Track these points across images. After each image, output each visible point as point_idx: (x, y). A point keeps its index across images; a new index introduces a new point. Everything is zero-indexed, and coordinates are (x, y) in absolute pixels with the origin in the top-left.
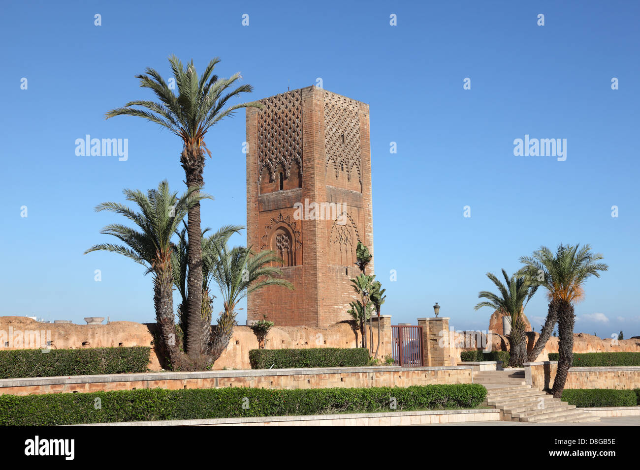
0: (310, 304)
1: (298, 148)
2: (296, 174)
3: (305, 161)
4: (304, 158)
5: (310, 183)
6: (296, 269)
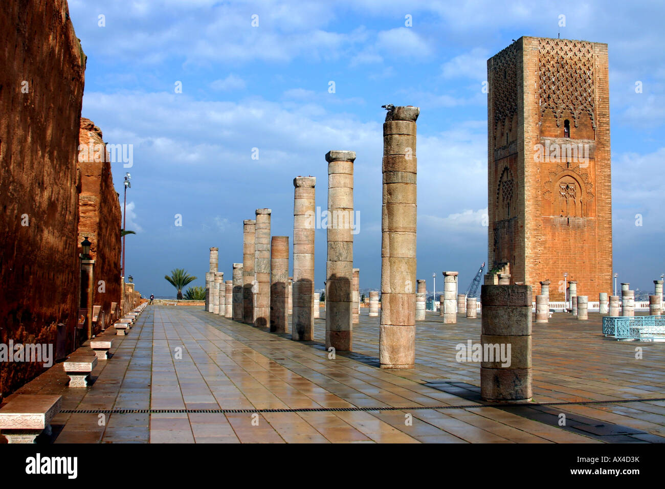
1: (589, 100)
2: (586, 126)
3: (599, 115)
4: (598, 112)
5: (605, 138)
6: (587, 221)
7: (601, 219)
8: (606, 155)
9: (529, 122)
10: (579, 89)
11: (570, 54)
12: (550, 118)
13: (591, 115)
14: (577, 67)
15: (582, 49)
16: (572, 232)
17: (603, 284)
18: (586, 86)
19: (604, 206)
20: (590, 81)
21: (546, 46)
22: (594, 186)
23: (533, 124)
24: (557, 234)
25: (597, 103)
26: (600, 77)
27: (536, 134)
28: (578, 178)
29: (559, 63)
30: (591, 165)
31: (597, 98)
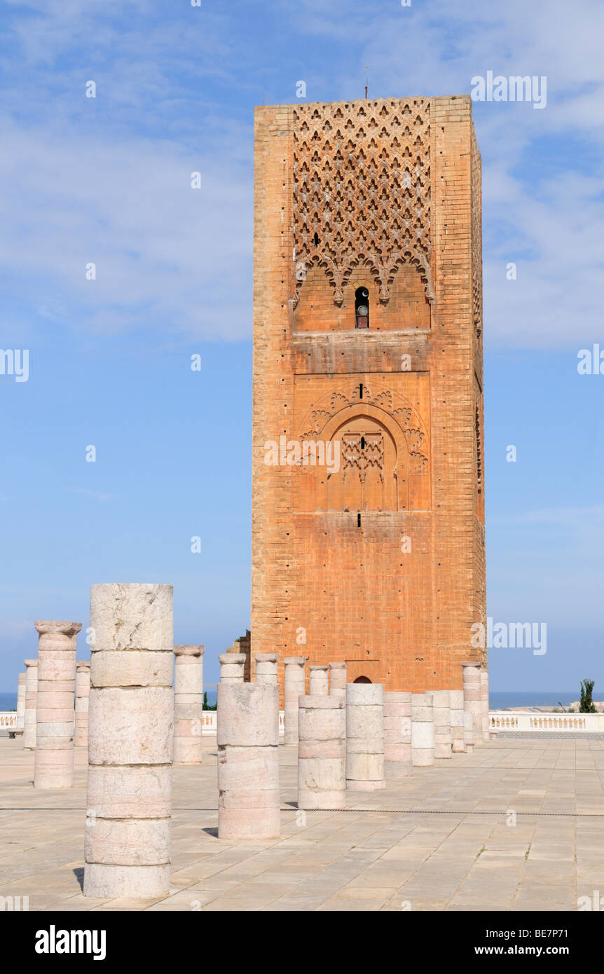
0: (450, 602)
1: (419, 234)
2: (410, 296)
3: (442, 269)
4: (439, 263)
5: (457, 321)
6: (409, 518)
7: (444, 512)
8: (460, 360)
9: (266, 300)
10: (391, 212)
11: (372, 133)
12: (319, 288)
13: (423, 270)
14: (389, 161)
15: (402, 118)
16: (368, 547)
17: (451, 668)
18: (408, 202)
20: (422, 190)
21: (310, 122)
22: (426, 437)
23: (274, 305)
24: (330, 551)
25: (438, 240)
26: (447, 179)
27: (281, 327)
28: (387, 420)
29: (341, 158)
30: (421, 389)
31: (439, 229)
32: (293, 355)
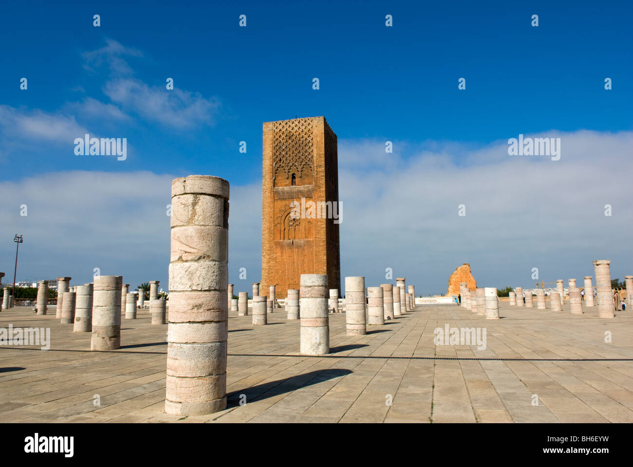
1: (310, 157)
2: (307, 175)
4: (315, 165)
5: (321, 182)
6: (307, 241)
7: (318, 239)
8: (322, 193)
9: (266, 178)
10: (302, 151)
11: (296, 129)
12: (281, 174)
13: (311, 167)
14: (301, 136)
16: (296, 250)
18: (306, 148)
19: (319, 230)
20: (310, 144)
21: (278, 127)
23: (268, 180)
24: (284, 252)
25: (315, 158)
27: (270, 186)
29: (287, 136)
31: (315, 155)
32: (274, 194)
